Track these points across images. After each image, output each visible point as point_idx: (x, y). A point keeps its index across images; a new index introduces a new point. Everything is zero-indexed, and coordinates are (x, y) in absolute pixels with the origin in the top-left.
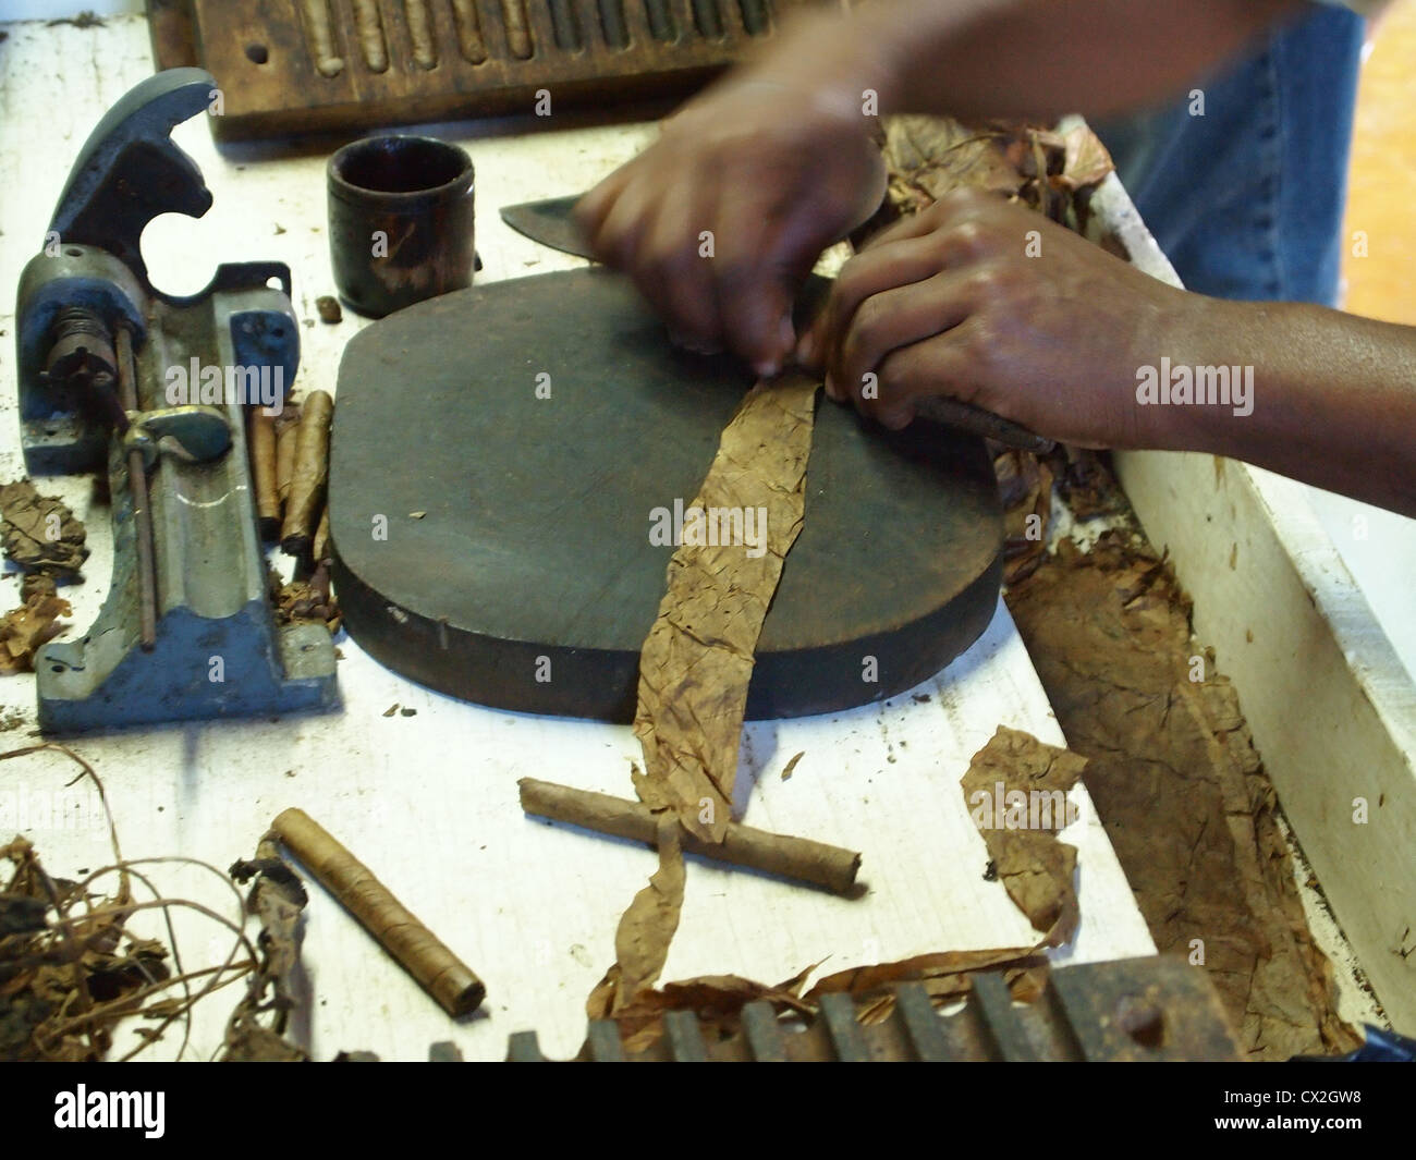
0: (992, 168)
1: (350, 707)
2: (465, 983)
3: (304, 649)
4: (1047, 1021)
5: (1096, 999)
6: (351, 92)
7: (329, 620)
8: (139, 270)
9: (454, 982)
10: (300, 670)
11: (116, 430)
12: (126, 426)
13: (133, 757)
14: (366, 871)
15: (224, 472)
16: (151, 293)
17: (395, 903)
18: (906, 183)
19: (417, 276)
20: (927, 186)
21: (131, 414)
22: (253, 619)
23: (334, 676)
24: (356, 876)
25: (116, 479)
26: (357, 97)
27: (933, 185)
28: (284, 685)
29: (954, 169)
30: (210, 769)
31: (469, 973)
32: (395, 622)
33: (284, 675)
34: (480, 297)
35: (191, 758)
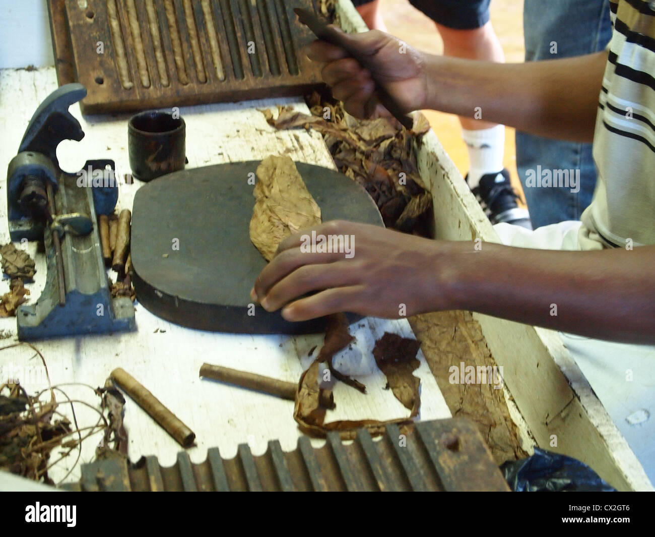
0: (385, 127)
1: (140, 329)
2: (187, 433)
3: (122, 307)
4: (414, 442)
5: (433, 434)
6: (136, 96)
7: (132, 296)
8: (55, 162)
9: (183, 433)
10: (121, 315)
11: (48, 223)
12: (52, 221)
13: (55, 349)
14: (148, 391)
15: (90, 239)
16: (60, 171)
17: (160, 403)
18: (352, 132)
19: (163, 166)
20: (360, 133)
21: (53, 216)
22: (102, 295)
23: (134, 317)
24: (144, 393)
25: (47, 242)
26: (138, 98)
27: (362, 133)
28: (114, 321)
29: (370, 127)
30: (86, 354)
31: (189, 429)
32: (157, 296)
33: (114, 317)
34: (188, 173)
35: (78, 349)
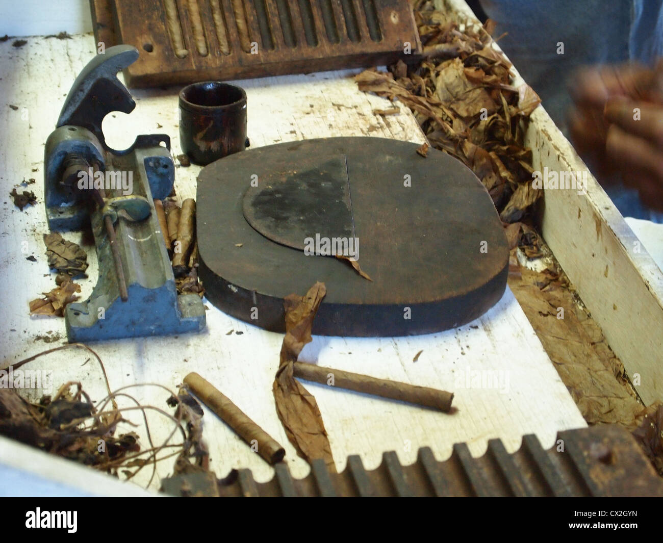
0: (485, 101)
1: (211, 332)
2: (276, 449)
3: (190, 305)
5: (581, 444)
6: (192, 65)
7: (199, 292)
8: (101, 138)
9: (271, 448)
10: (190, 316)
11: (98, 207)
12: (103, 204)
13: (112, 353)
14: (229, 399)
15: (148, 226)
16: (106, 148)
17: (242, 413)
18: (446, 108)
20: (455, 109)
21: (104, 199)
22: (169, 289)
23: (205, 316)
24: (224, 402)
25: (96, 230)
26: (194, 67)
27: (458, 108)
28: (182, 320)
29: (467, 101)
30: (148, 359)
31: (278, 444)
32: (232, 292)
33: (182, 316)
34: (260, 152)
35: (140, 354)
